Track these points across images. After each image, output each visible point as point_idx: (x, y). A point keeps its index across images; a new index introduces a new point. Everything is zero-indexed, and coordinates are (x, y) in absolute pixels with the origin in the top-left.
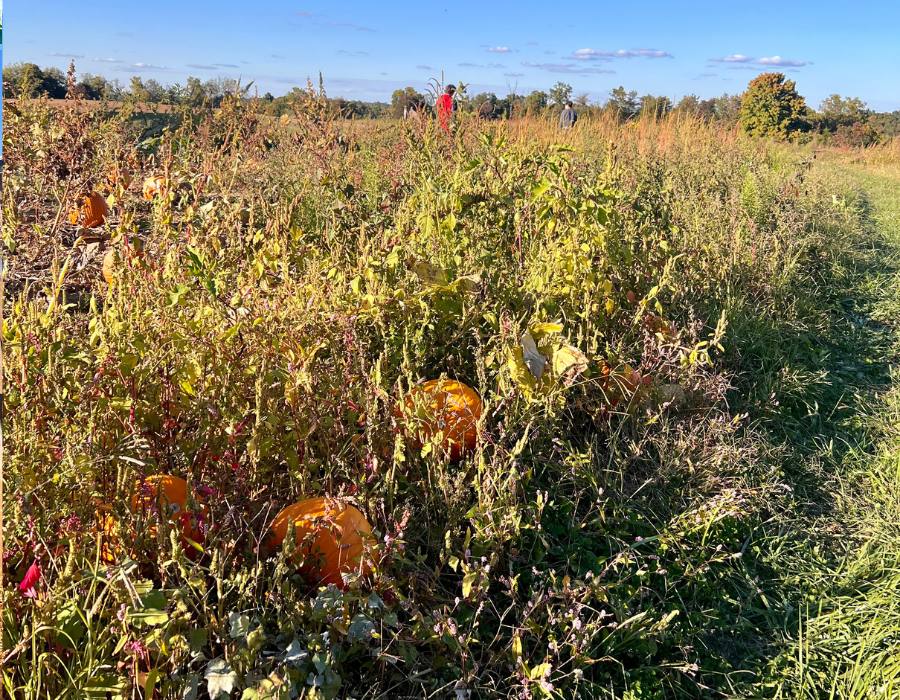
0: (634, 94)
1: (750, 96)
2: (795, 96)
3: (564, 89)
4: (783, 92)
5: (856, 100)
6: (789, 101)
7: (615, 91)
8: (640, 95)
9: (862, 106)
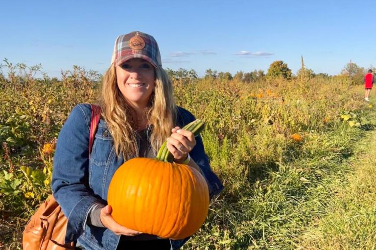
0: (216, 72)
1: (271, 70)
2: (288, 69)
3: (183, 71)
4: (284, 68)
5: (310, 70)
6: (286, 71)
7: (208, 71)
8: (218, 72)
9: (312, 72)
